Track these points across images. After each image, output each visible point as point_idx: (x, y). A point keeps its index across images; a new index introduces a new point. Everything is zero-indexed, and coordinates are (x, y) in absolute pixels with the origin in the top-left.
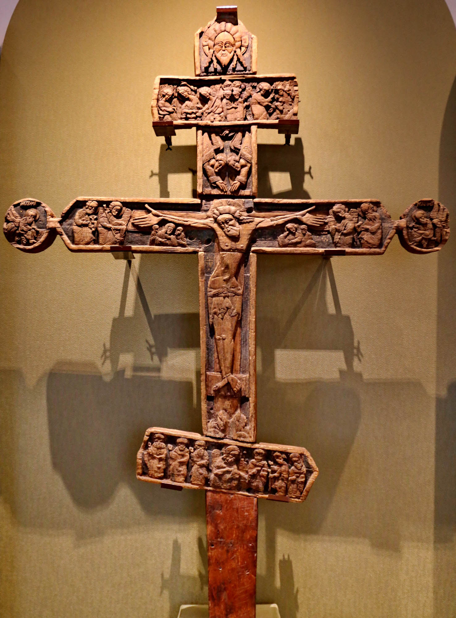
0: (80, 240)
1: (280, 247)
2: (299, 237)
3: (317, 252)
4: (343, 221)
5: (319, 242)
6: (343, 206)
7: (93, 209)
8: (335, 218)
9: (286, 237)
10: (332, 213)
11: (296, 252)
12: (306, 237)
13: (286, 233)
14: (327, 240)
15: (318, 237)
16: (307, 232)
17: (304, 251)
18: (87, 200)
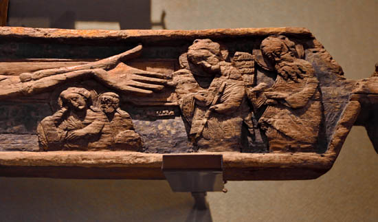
1: (43, 148)
2: (95, 122)
3: (142, 160)
4: (214, 82)
5: (151, 137)
6: (215, 46)
8: (195, 76)
9: (58, 122)
10: (187, 64)
11: (85, 161)
12: (115, 122)
13: (59, 114)
14: (173, 132)
15: (148, 123)
16: (118, 110)
17: (105, 158)
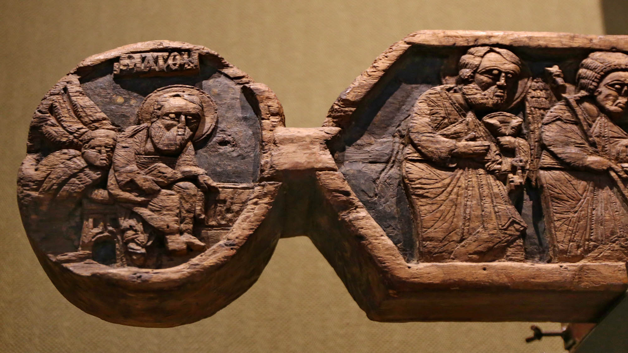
0: (449, 231)
7: (502, 81)
18: (461, 43)
